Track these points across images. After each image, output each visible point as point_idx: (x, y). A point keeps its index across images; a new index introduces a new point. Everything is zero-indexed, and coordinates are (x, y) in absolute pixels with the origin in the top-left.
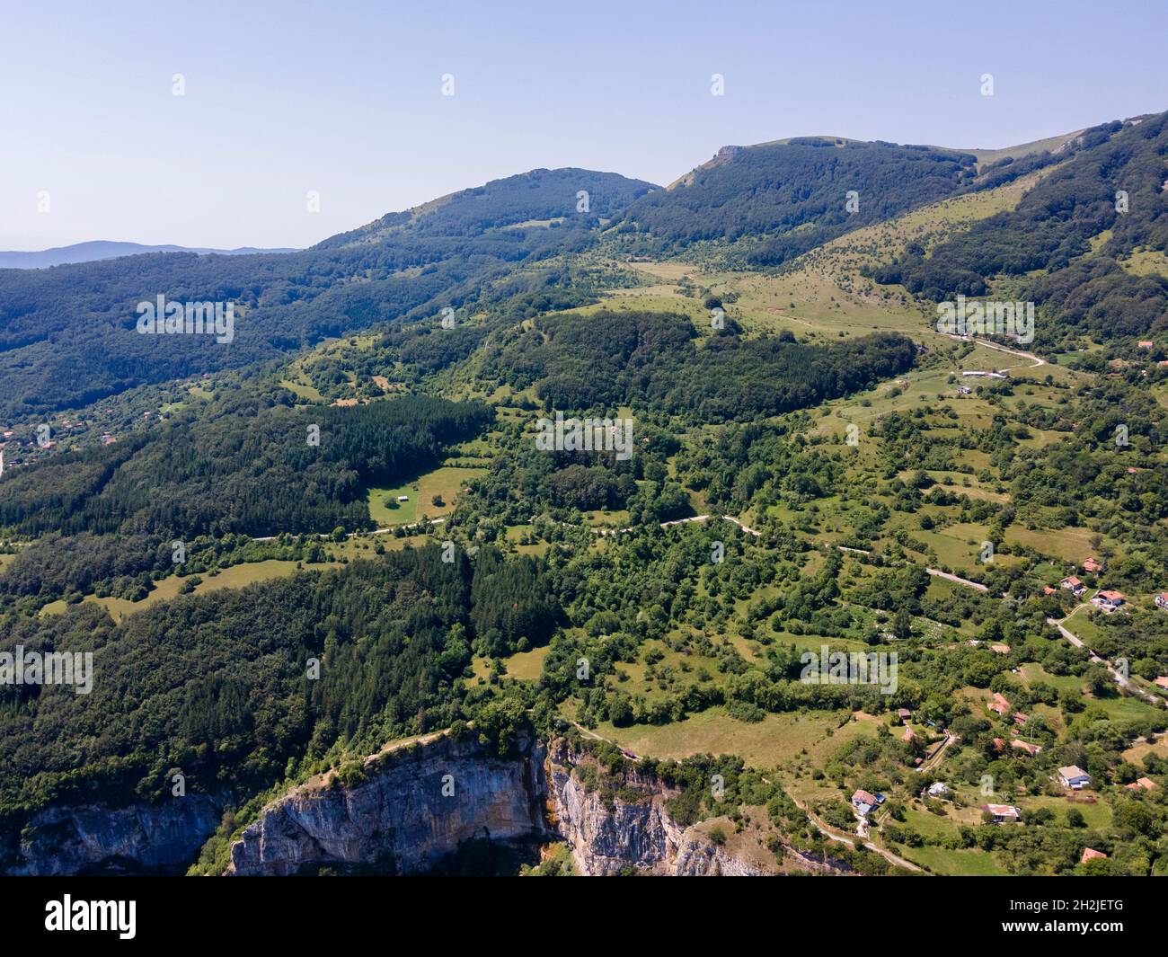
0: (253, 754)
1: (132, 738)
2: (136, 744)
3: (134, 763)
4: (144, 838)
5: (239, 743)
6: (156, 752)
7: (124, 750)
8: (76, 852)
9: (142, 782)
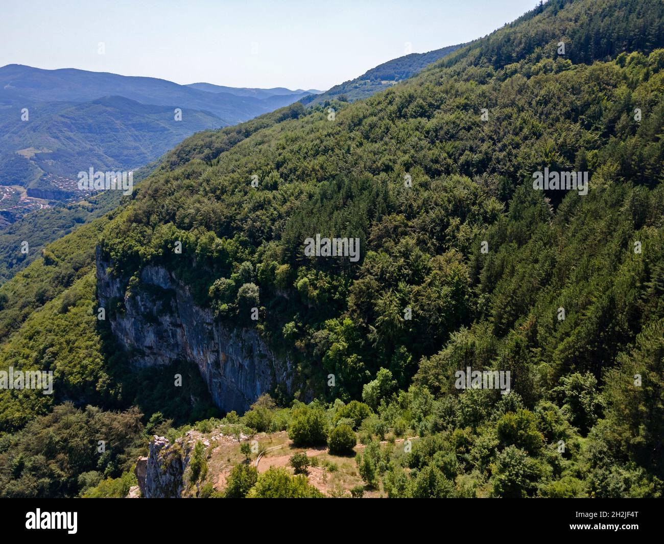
0: (332, 322)
1: (241, 220)
2: (240, 229)
3: (223, 252)
4: (217, 364)
5: (323, 290)
6: (252, 253)
7: (226, 229)
8: (174, 335)
9: (217, 282)
